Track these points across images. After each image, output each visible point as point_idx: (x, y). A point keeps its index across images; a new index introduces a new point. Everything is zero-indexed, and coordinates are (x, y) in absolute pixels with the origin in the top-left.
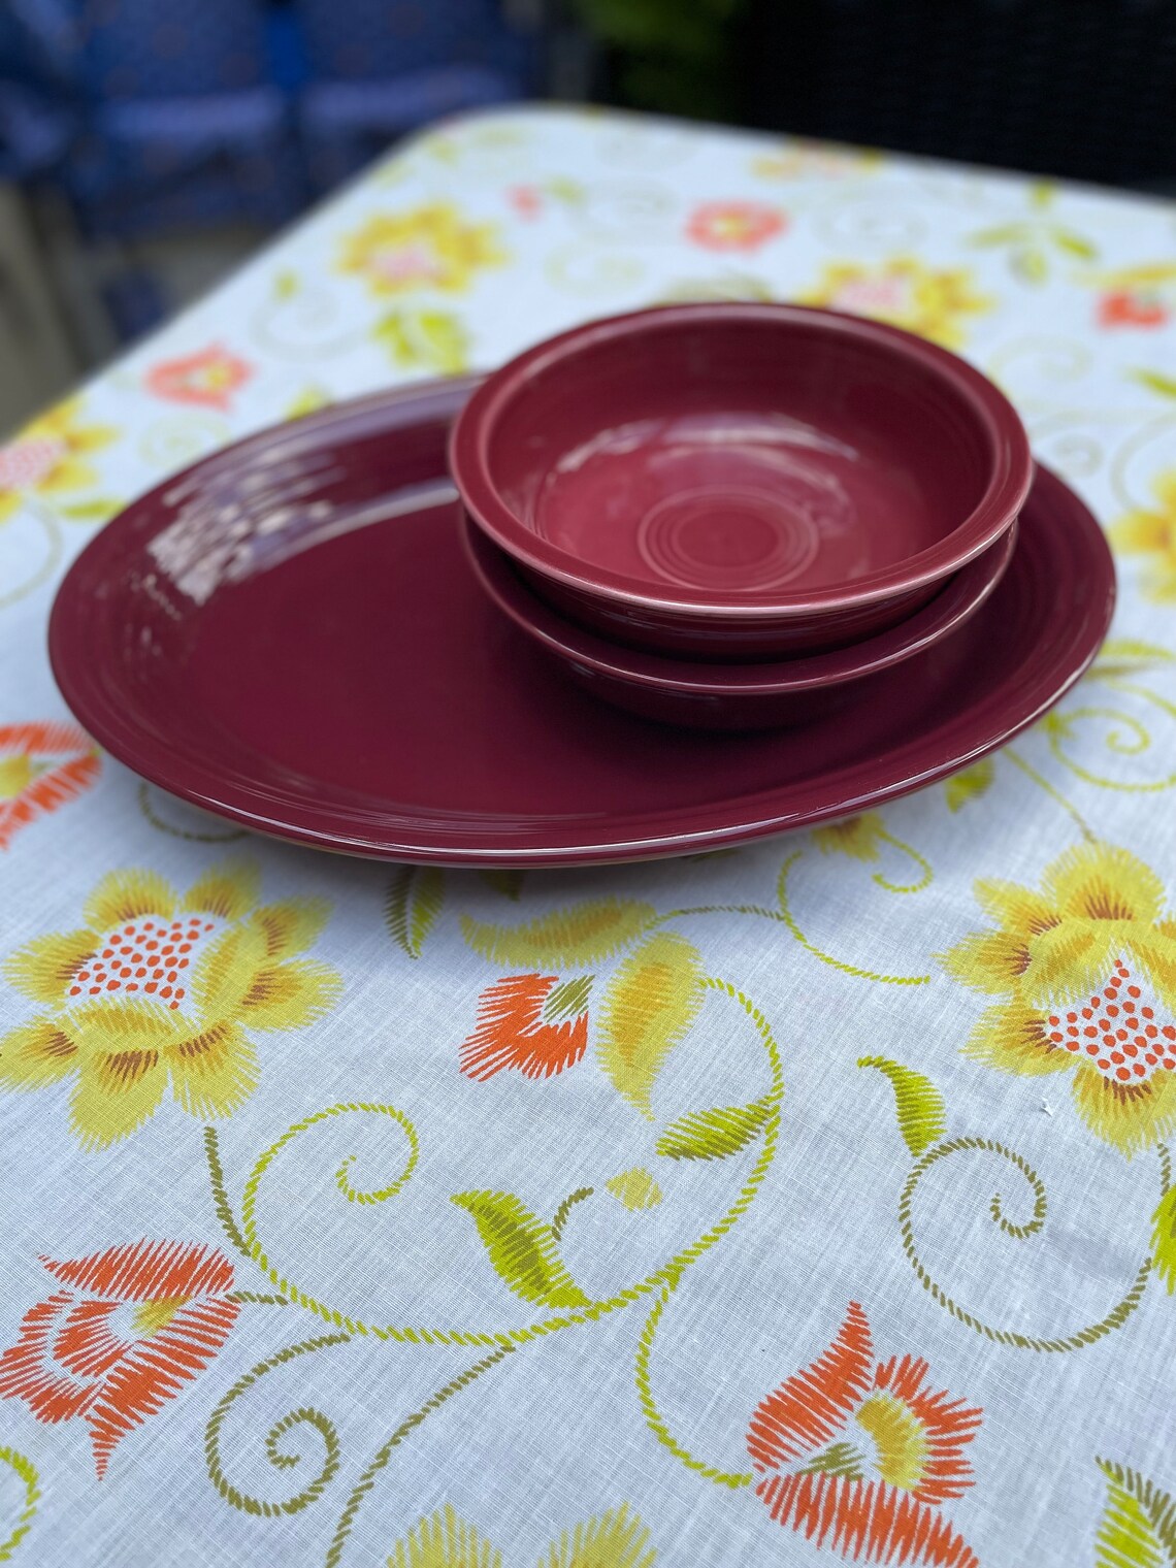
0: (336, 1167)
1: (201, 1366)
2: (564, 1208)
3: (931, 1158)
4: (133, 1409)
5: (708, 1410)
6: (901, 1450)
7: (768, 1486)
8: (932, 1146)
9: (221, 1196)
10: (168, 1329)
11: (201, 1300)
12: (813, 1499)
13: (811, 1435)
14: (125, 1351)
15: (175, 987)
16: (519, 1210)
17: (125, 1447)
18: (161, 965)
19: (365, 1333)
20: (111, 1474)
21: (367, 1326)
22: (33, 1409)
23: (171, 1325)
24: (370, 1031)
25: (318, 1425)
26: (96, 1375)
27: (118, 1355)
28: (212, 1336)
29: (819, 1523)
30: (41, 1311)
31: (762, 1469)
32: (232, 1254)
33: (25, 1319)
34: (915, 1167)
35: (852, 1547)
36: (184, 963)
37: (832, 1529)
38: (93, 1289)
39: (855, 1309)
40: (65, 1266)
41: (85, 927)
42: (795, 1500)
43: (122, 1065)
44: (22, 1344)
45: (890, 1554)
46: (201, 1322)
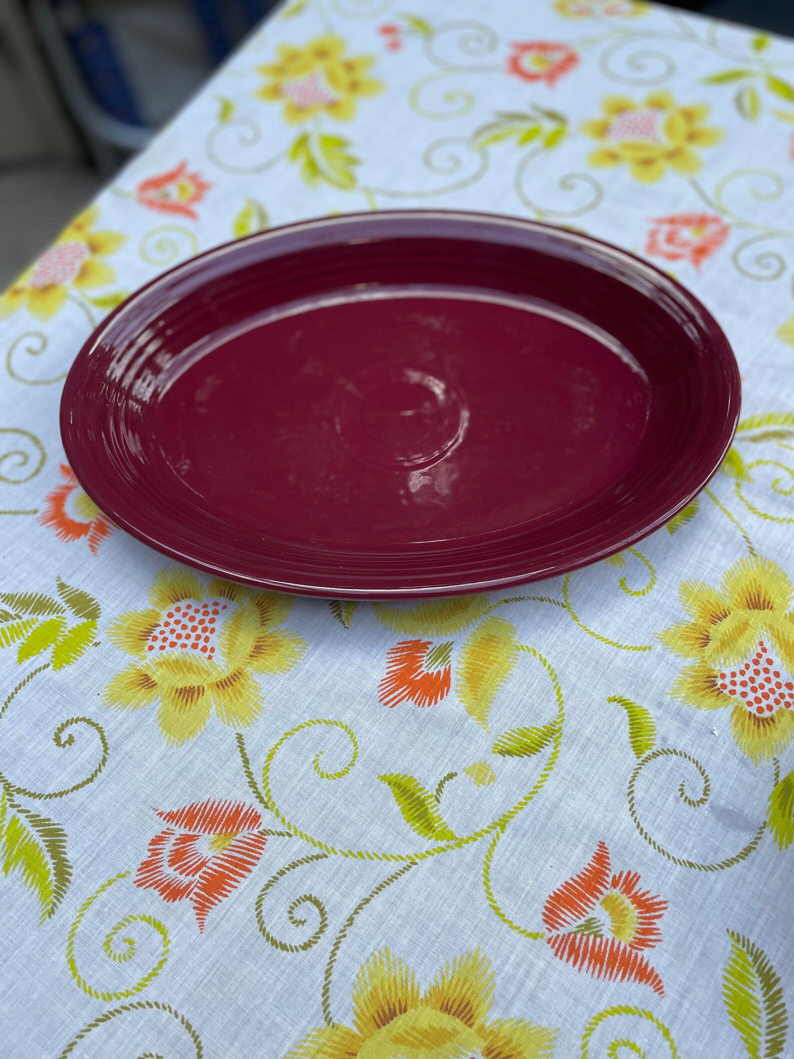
0: (312, 759)
1: (249, 871)
2: (441, 784)
3: (646, 760)
4: (216, 895)
5: (522, 898)
6: (623, 922)
7: (553, 939)
8: (648, 752)
9: (249, 774)
10: (229, 850)
11: (245, 834)
12: (576, 947)
13: (577, 914)
14: (207, 862)
15: (209, 646)
16: (416, 785)
17: (213, 914)
18: (199, 632)
19: (336, 853)
20: (207, 930)
21: (337, 850)
22: (161, 895)
23: (230, 848)
24: (325, 675)
25: (315, 904)
26: (193, 876)
27: (203, 864)
28: (253, 854)
29: (580, 959)
30: (158, 840)
31: (550, 931)
32: (259, 808)
33: (150, 844)
34: (638, 764)
35: (597, 972)
36: (213, 631)
37: (586, 962)
38: (185, 827)
39: (602, 845)
40: (168, 814)
41: (151, 607)
42: (567, 947)
43: (184, 694)
44: (150, 859)
45: (616, 976)
46: (246, 846)
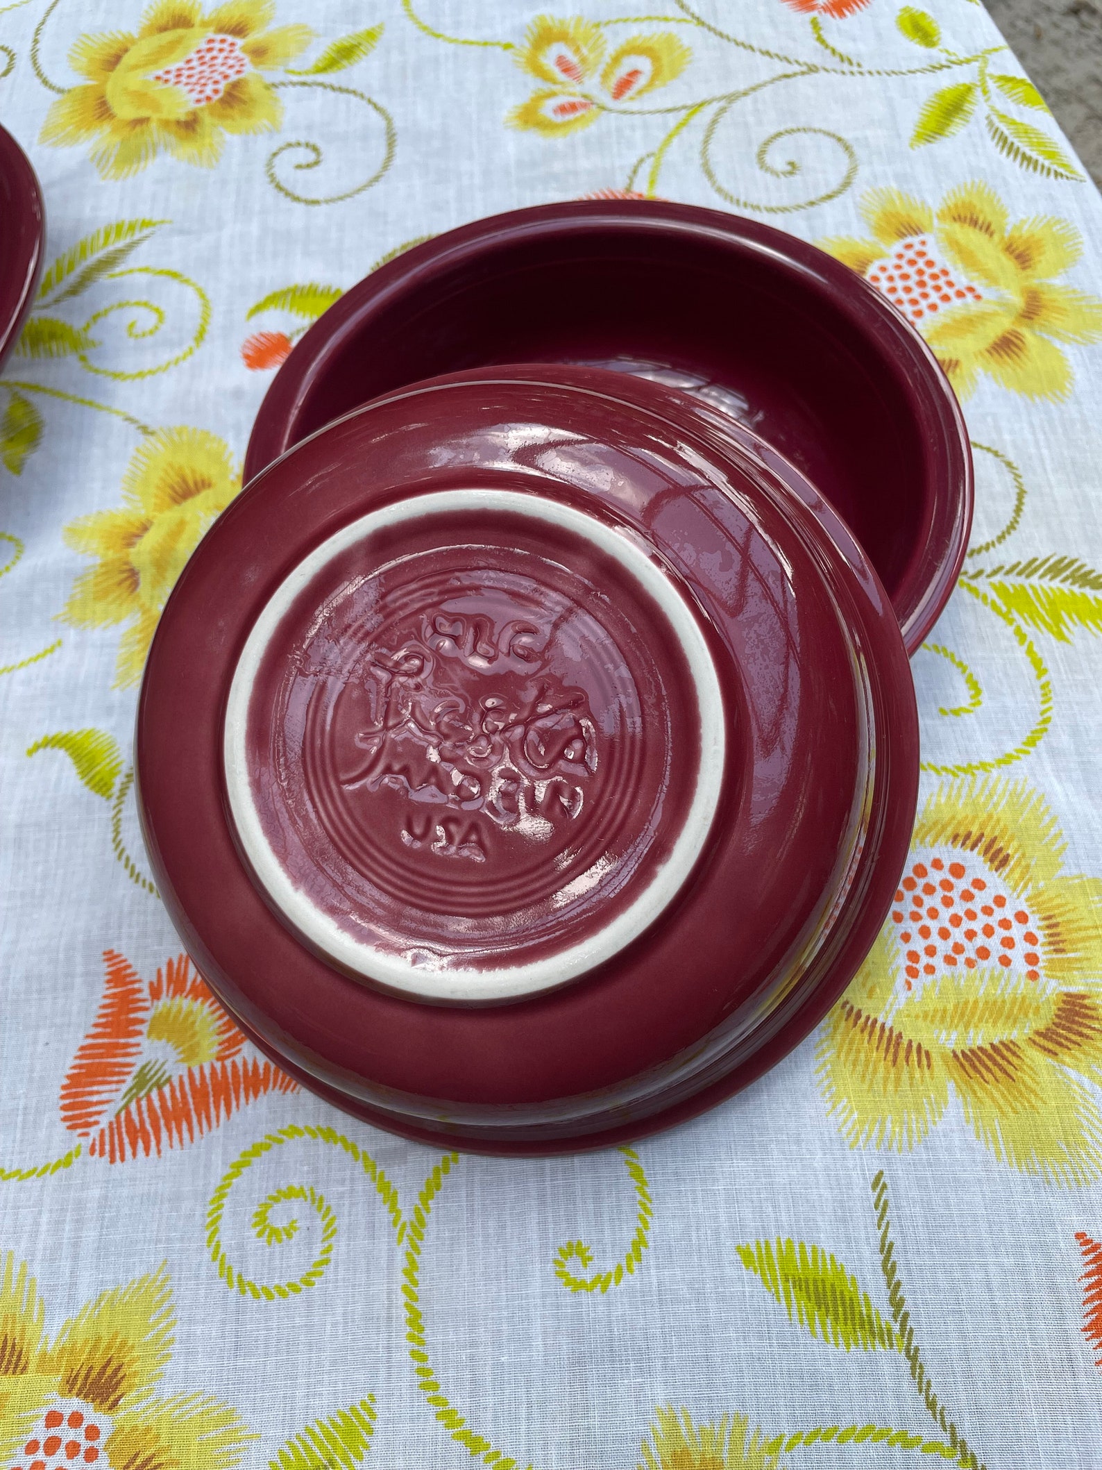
3: (125, 792)
5: (19, 1125)
6: (193, 1035)
7: (97, 1143)
8: (119, 781)
12: (138, 1124)
13: (115, 1078)
29: (152, 1138)
31: (86, 1134)
34: (115, 808)
35: (186, 1135)
37: (164, 1134)
39: (110, 956)
42: (125, 1135)
45: (218, 1117)
